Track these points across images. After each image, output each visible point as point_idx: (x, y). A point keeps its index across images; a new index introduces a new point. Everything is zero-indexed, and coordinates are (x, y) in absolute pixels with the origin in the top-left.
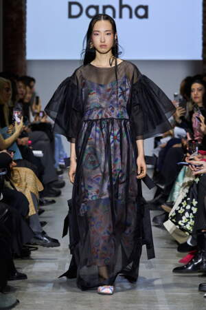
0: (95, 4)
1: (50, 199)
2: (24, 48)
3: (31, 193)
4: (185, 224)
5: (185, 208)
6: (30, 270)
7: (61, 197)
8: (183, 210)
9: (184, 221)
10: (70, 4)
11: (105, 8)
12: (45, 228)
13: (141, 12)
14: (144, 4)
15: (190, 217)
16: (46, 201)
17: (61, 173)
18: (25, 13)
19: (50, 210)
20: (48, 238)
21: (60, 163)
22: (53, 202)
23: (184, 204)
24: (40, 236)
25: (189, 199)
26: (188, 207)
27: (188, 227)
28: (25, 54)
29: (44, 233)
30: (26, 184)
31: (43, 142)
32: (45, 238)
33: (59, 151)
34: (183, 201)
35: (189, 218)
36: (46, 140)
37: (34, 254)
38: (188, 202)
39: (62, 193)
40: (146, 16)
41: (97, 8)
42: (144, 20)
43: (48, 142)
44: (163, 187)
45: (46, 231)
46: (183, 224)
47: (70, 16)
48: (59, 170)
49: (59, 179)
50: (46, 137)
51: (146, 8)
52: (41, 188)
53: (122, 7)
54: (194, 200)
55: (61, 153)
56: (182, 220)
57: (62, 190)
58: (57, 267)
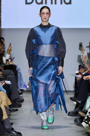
1: (15, 109)
3: (5, 106)
7: (21, 108)
12: (13, 126)
16: (13, 109)
17: (21, 94)
18: (1, 1)
19: (15, 115)
20: (15, 132)
21: (21, 88)
22: (17, 110)
24: (11, 131)
29: (13, 129)
30: (2, 101)
31: (11, 76)
32: (14, 132)
33: (20, 82)
36: (13, 75)
39: (22, 106)
42: (69, 5)
43: (14, 76)
44: (80, 102)
45: (13, 128)
48: (21, 92)
49: (21, 98)
50: (13, 73)
52: (10, 103)
55: (22, 82)
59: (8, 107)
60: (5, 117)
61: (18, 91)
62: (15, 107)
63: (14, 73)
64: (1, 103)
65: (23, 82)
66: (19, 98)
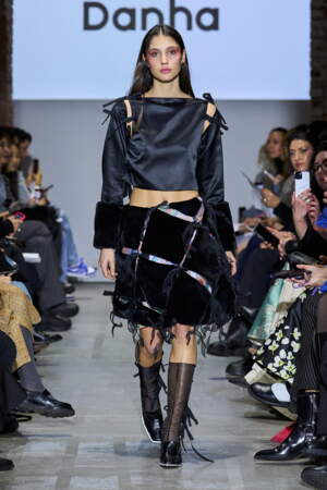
0: (129, 6)
1: (51, 334)
2: (9, 81)
3: (21, 327)
4: (279, 369)
5: (279, 343)
6: (18, 454)
8: (277, 346)
9: (276, 365)
10: (87, 6)
11: (145, 12)
13: (207, 19)
14: (213, 6)
15: (289, 358)
16: (46, 336)
17: (71, 290)
18: (10, 22)
21: (70, 274)
22: (58, 338)
23: (279, 335)
24: (40, 399)
25: (287, 327)
26: (286, 341)
27: (283, 374)
28: (11, 91)
29: (46, 394)
30: (12, 313)
31: (40, 239)
32: (48, 402)
33: (68, 255)
34: (277, 331)
35: (285, 360)
36: (46, 236)
37: (23, 427)
38: (285, 332)
39: (73, 326)
40: (215, 26)
41: (131, 12)
42: (213, 32)
43: (50, 239)
46: (274, 370)
47: (87, 27)
48: (68, 285)
50: (46, 230)
51: (215, 13)
52: (37, 318)
53: (174, 10)
54: (296, 330)
55: (72, 257)
56: (273, 362)
57: (72, 319)
58: (64, 449)
59: (32, 330)
60: (22, 358)
61: (63, 284)
62: (53, 331)
63: (50, 228)
64: (12, 318)
65: (76, 255)
66: (64, 303)
